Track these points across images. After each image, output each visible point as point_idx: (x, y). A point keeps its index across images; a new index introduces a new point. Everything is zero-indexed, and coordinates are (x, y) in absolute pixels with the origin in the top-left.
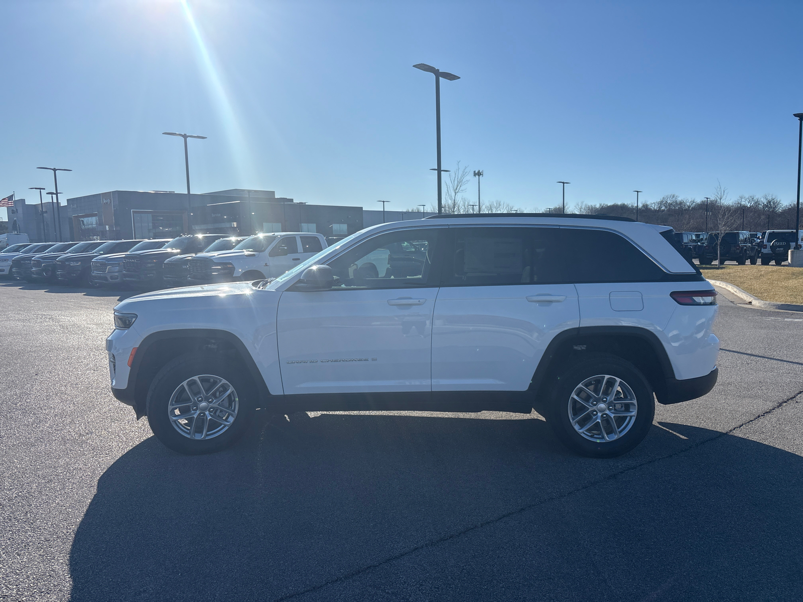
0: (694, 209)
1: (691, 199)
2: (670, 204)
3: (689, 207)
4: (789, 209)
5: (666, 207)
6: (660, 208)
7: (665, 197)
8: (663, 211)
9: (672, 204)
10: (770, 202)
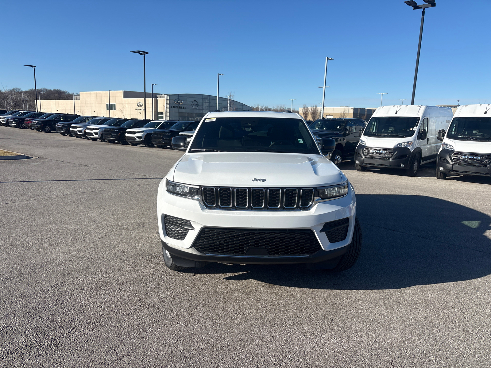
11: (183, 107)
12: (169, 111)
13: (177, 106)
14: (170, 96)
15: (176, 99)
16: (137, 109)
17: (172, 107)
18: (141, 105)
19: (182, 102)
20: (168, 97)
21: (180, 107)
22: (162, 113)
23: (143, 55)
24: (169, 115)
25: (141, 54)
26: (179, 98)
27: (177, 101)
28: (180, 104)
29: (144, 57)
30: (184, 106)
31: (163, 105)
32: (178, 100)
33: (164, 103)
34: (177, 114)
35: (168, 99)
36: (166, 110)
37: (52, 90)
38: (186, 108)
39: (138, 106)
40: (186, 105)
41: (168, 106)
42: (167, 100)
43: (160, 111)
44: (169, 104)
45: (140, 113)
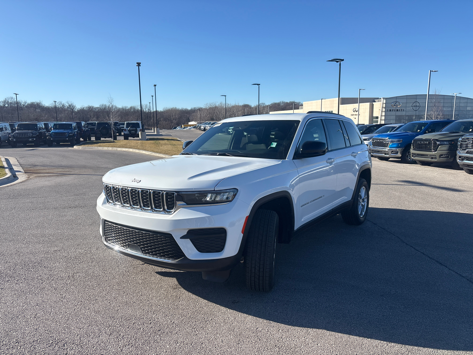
0: (26, 107)
1: (24, 101)
2: (11, 103)
3: (24, 105)
4: (80, 110)
5: (8, 105)
6: (4, 105)
7: (6, 98)
8: (7, 107)
9: (12, 103)
10: (70, 106)
11: (402, 110)
12: (384, 115)
13: (394, 109)
14: (386, 99)
15: (393, 102)
16: (352, 115)
17: (389, 110)
18: (357, 110)
19: (400, 105)
20: (385, 101)
21: (397, 110)
22: (377, 118)
23: (339, 63)
24: (384, 119)
25: (337, 62)
26: (397, 101)
27: (394, 104)
28: (398, 106)
29: (340, 64)
30: (403, 108)
31: (378, 109)
32: (396, 103)
33: (380, 107)
34: (394, 117)
35: (385, 102)
36: (382, 113)
37: (289, 102)
38: (405, 110)
39: (354, 112)
40: (405, 107)
41: (384, 110)
42: (383, 103)
43: (375, 115)
44: (385, 108)
45: (355, 118)
